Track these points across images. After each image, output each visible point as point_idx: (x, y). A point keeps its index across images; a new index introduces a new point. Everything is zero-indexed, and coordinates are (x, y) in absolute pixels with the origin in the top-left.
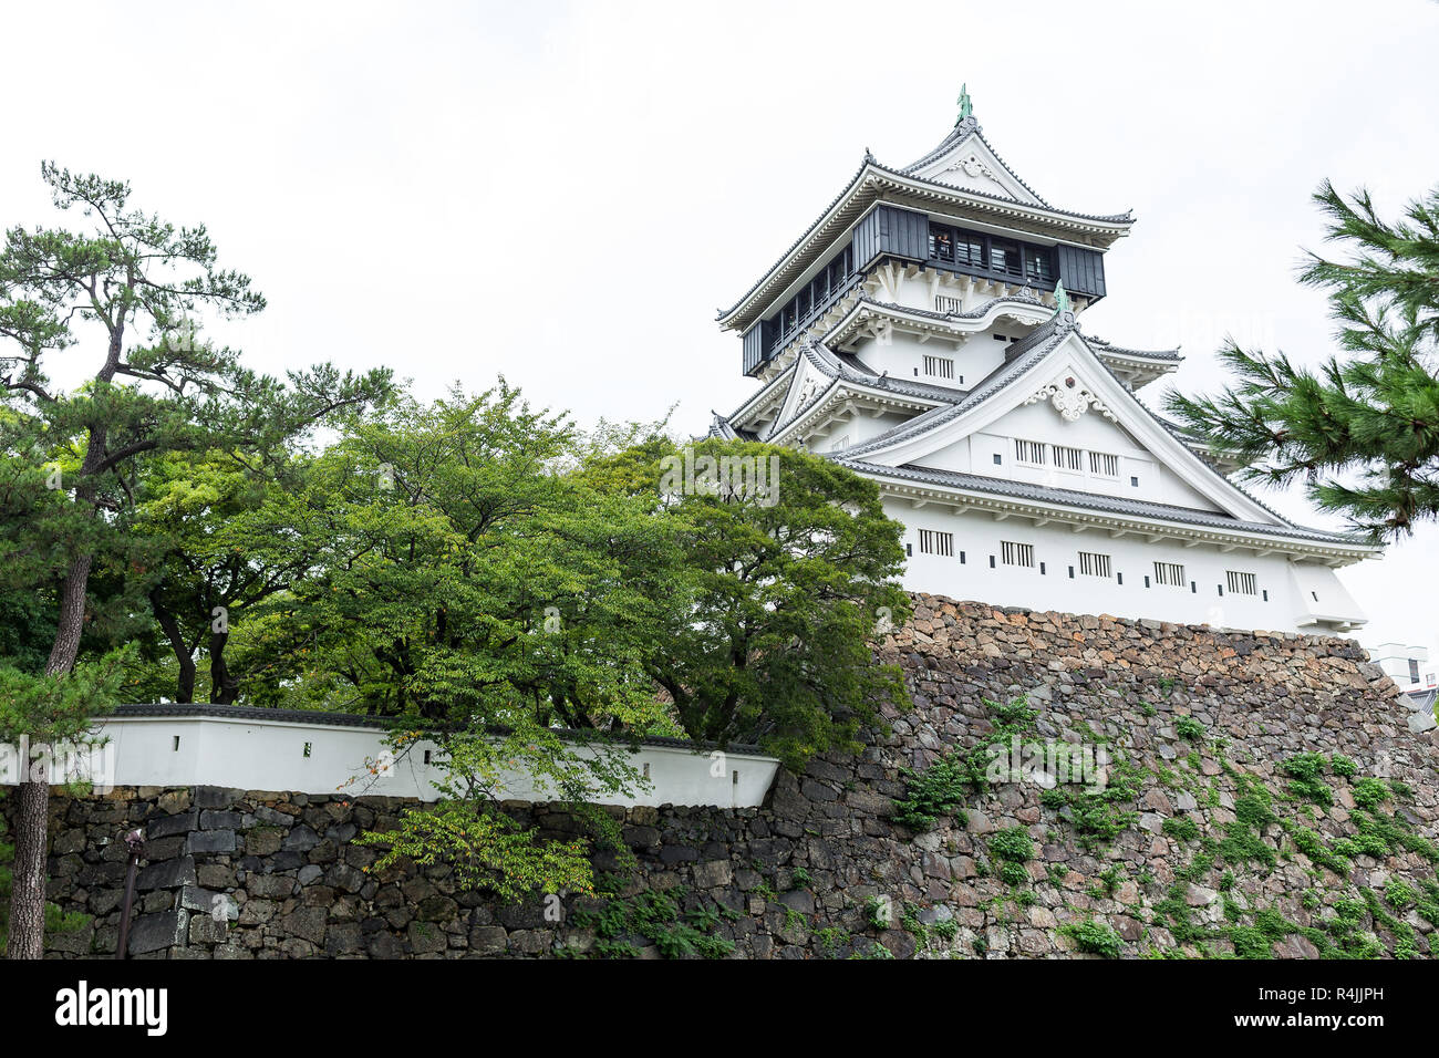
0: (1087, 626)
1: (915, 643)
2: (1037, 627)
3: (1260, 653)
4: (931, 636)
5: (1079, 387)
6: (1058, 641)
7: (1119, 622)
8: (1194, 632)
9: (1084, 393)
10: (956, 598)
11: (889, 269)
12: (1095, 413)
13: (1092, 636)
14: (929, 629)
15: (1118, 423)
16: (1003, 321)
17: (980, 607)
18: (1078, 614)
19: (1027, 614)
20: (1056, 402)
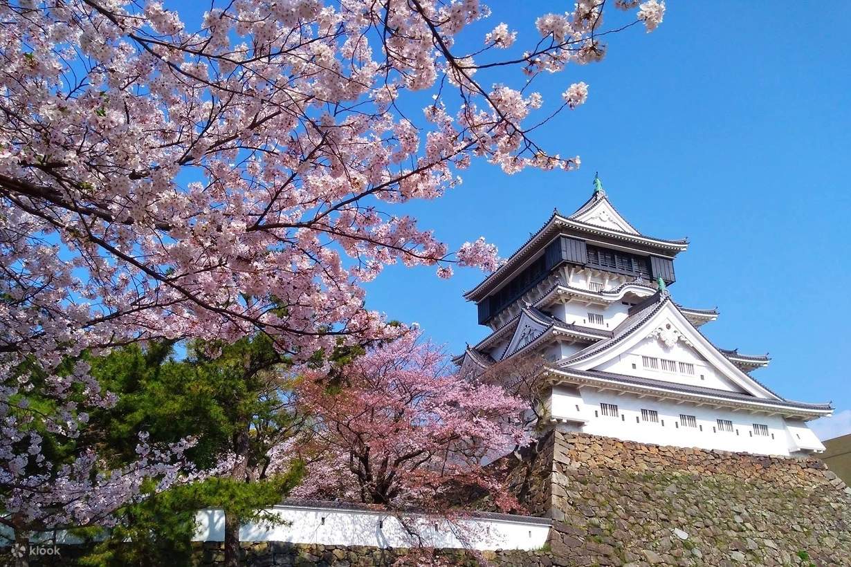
0: (687, 453)
1: (605, 463)
2: (663, 454)
3: (773, 467)
4: (612, 459)
5: (673, 328)
6: (675, 461)
7: (703, 451)
8: (740, 456)
9: (675, 332)
10: (622, 439)
11: (566, 269)
12: (681, 342)
13: (690, 459)
14: (611, 455)
15: (693, 347)
16: (628, 295)
17: (634, 443)
18: (682, 446)
19: (657, 447)
20: (662, 337)
